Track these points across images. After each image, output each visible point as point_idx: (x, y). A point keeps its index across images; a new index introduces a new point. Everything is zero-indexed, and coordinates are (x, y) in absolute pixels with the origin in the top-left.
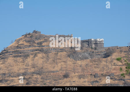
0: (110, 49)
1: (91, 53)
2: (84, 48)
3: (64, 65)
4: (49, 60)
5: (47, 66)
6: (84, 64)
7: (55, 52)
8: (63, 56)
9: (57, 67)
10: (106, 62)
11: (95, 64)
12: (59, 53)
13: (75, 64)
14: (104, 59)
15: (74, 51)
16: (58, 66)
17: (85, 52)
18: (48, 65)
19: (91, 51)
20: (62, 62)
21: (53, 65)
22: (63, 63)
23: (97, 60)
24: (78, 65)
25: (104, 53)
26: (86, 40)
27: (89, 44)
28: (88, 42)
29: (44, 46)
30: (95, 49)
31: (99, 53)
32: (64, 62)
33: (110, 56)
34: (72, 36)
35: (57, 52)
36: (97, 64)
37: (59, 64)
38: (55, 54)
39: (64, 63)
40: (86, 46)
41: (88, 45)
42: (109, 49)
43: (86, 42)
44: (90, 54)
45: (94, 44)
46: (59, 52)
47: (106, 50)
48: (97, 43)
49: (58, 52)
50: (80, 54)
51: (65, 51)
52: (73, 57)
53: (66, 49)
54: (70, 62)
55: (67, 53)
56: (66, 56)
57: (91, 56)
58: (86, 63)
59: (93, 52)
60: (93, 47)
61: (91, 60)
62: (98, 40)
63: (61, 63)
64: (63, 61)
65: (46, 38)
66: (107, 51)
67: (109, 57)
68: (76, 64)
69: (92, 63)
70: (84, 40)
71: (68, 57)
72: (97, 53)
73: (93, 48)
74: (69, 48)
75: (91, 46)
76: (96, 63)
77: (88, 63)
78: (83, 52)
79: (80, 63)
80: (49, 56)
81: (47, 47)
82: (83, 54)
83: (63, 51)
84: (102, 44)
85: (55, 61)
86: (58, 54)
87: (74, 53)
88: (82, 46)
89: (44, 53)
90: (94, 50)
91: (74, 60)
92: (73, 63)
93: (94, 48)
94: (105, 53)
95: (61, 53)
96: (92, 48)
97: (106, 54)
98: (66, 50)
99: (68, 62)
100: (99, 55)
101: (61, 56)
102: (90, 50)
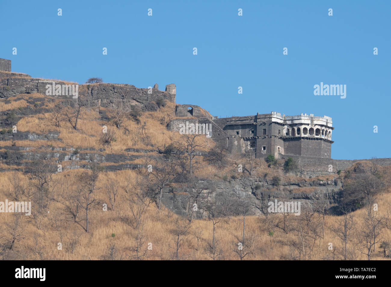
0: (364, 172)
1: (265, 186)
2: (230, 158)
3: (126, 237)
4: (45, 207)
5: (36, 236)
6: (229, 237)
7: (83, 170)
8: (121, 191)
9: (90, 244)
10: (345, 238)
11: (282, 243)
12: (101, 176)
13: (181, 237)
14: (333, 220)
15: (179, 169)
16: (94, 240)
17: (233, 178)
18: (41, 232)
19: (266, 175)
20: (113, 223)
21: (69, 236)
22: (119, 228)
23: (295, 224)
24: (195, 241)
25: (330, 189)
26: (240, 119)
27: (259, 141)
28: (253, 127)
29: (26, 138)
30: (288, 165)
31: (307, 189)
32: (125, 220)
33: (362, 206)
34: (173, 91)
35: (90, 172)
36: (294, 244)
37: (101, 232)
38: (81, 178)
39: (126, 227)
40: (239, 146)
41: (253, 145)
42: (357, 168)
43: (244, 126)
44: (259, 192)
45: (285, 140)
46: (101, 169)
47: (343, 174)
48: (300, 138)
49: (97, 168)
50: (210, 186)
51: (134, 167)
52: (173, 198)
53: (137, 157)
54: (159, 225)
55: (140, 178)
56: (139, 191)
57: (263, 199)
58: (239, 234)
59: (275, 182)
60: (276, 156)
61: (264, 221)
62: (305, 120)
63: (107, 225)
64: (122, 214)
65: (35, 94)
66: (349, 181)
67: (358, 212)
68: (190, 237)
69: (270, 234)
70: (230, 119)
71: (147, 200)
72: (292, 187)
73: (275, 163)
74: (155, 154)
75: (264, 152)
76: (292, 236)
77: (248, 235)
78: (225, 179)
79: (207, 235)
80: (51, 189)
81: (42, 142)
82: (223, 187)
83: (120, 168)
84: (323, 144)
85: (81, 214)
86: (94, 178)
87: (177, 181)
88: (223, 148)
89: (26, 172)
90: (280, 173)
91: (176, 216)
92: (172, 232)
93: (283, 162)
94: (337, 189)
95: (112, 175)
96: (270, 160)
97: (340, 194)
98: (137, 161)
99: (149, 225)
100: (307, 198)
101: (110, 189)
102: (263, 168)
